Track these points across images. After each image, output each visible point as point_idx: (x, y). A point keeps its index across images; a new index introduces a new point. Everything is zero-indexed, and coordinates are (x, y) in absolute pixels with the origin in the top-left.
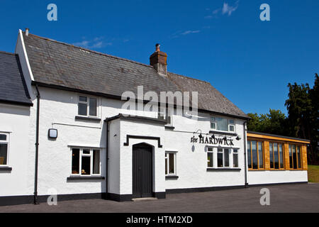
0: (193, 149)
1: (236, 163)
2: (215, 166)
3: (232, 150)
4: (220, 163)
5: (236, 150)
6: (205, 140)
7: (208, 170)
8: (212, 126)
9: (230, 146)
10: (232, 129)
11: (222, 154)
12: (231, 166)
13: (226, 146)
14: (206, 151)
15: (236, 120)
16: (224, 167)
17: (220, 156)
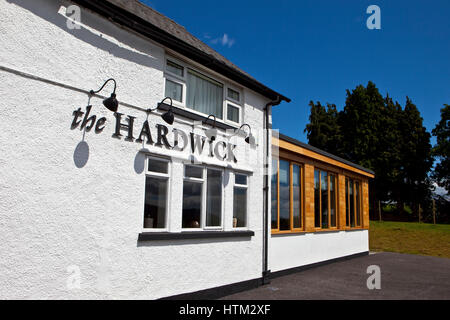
0: (81, 155)
1: (240, 217)
2: (174, 222)
3: (232, 176)
4: (190, 216)
5: (242, 177)
6: (137, 129)
7: (143, 239)
8: (173, 89)
9: (224, 163)
10: (233, 114)
11: (200, 185)
12: (228, 224)
13: (214, 161)
14: (138, 169)
15: (247, 94)
16: (204, 228)
17: (191, 191)
